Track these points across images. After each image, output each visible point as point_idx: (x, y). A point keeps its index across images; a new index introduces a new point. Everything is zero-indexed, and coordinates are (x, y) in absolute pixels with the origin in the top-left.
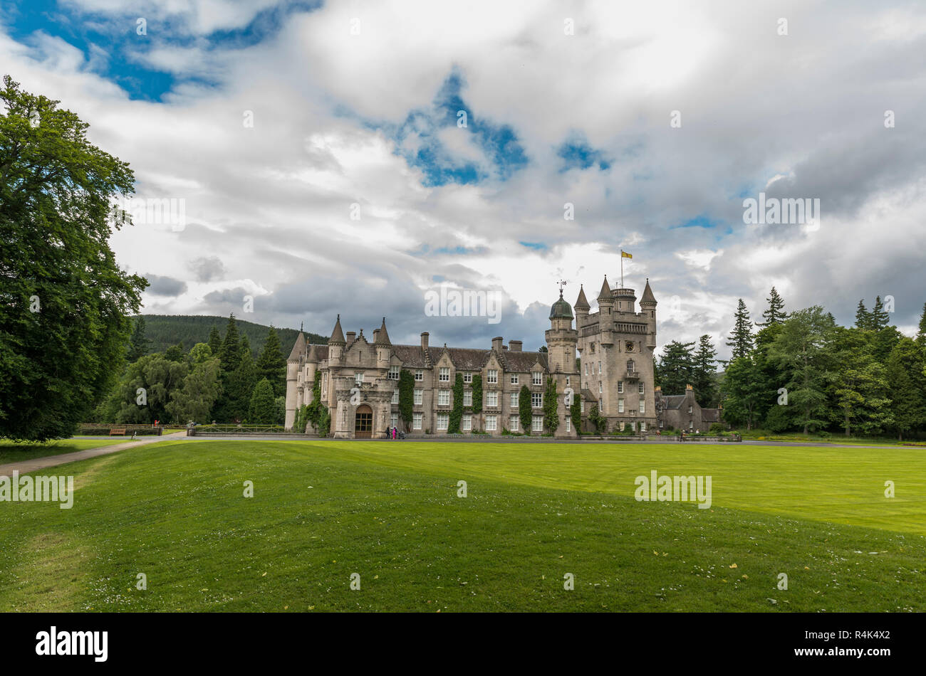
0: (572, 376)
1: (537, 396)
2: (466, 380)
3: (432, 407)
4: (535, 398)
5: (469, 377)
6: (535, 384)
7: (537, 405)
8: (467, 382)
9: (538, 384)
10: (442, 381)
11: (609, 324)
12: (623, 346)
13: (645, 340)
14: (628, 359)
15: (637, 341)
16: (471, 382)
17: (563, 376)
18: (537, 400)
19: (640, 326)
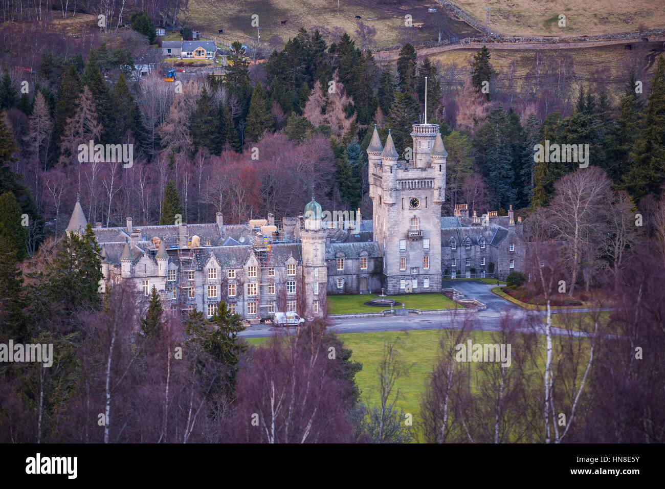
0: (320, 268)
1: (291, 284)
2: (230, 276)
3: (203, 300)
4: (290, 286)
5: (233, 274)
6: (290, 275)
7: (291, 291)
8: (232, 277)
9: (293, 275)
10: (211, 279)
11: (390, 184)
12: (407, 204)
13: (432, 194)
14: (412, 216)
15: (423, 197)
16: (235, 277)
17: (312, 268)
18: (291, 287)
19: (426, 181)
